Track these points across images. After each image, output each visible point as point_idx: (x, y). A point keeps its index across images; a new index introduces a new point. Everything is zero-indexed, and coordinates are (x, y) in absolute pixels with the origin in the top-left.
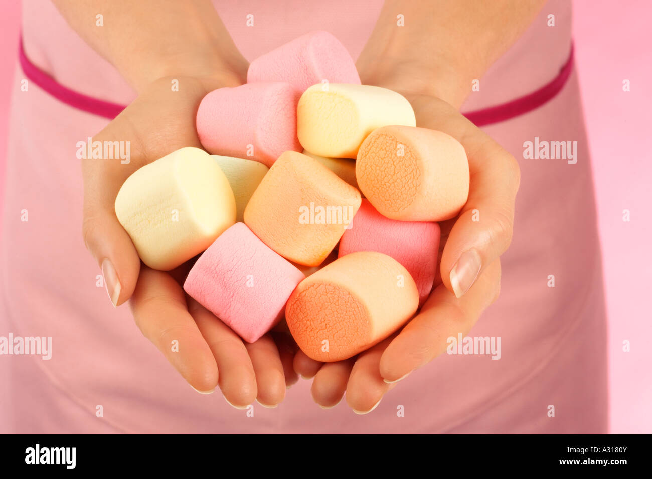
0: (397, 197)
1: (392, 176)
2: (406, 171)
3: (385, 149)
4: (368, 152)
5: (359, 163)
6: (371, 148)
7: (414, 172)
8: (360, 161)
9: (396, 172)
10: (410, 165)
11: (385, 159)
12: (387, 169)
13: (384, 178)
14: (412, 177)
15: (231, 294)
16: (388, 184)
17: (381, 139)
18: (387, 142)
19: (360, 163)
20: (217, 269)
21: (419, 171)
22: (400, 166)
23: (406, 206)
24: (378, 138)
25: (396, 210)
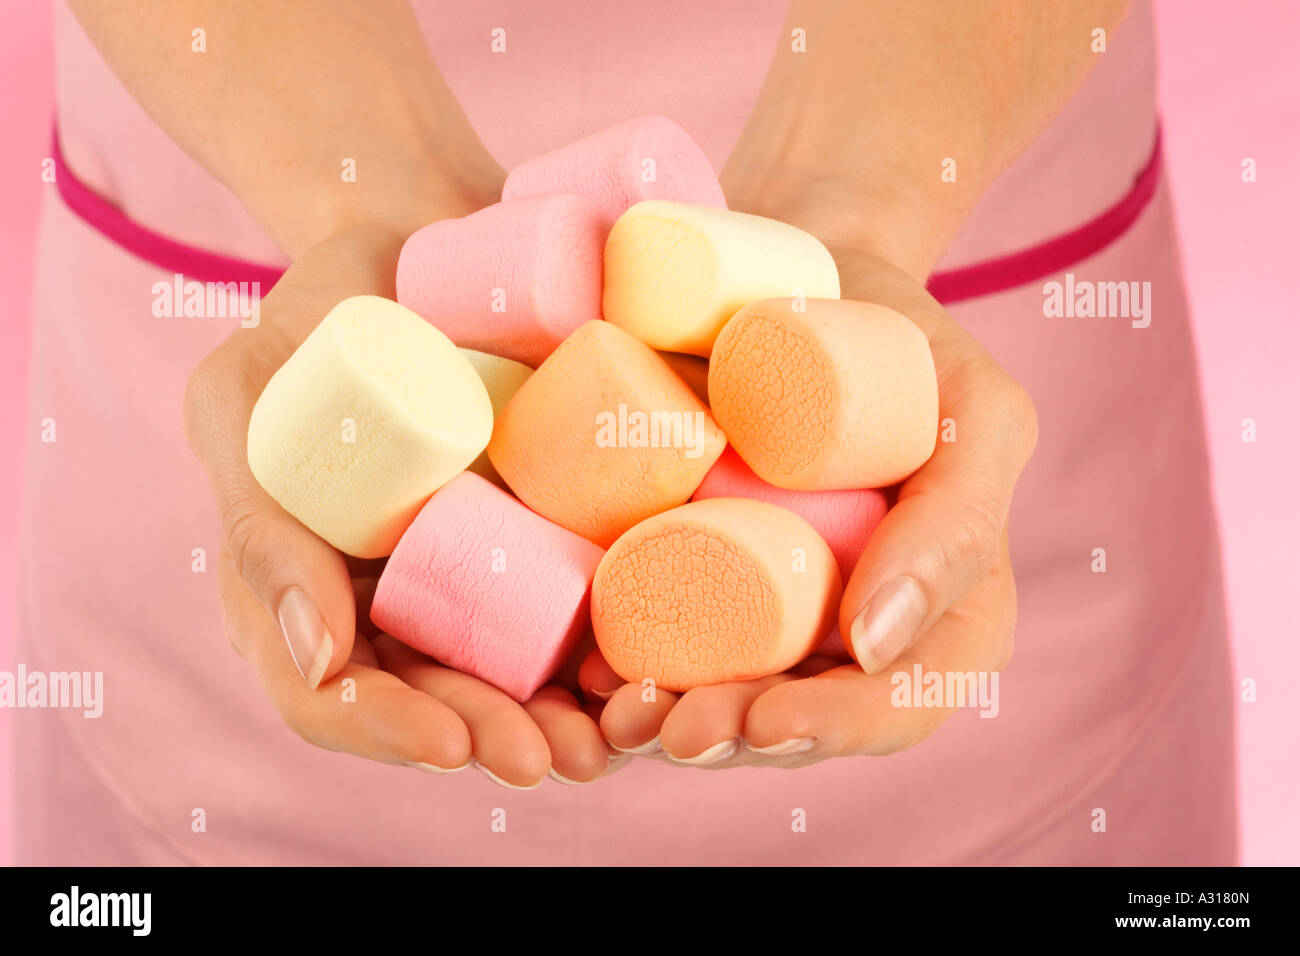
0: (790, 443)
1: (778, 402)
2: (803, 391)
3: (764, 346)
4: (731, 351)
5: (714, 375)
6: (736, 343)
7: (820, 393)
8: (716, 370)
9: (786, 393)
10: (812, 379)
11: (763, 367)
12: (768, 387)
13: (764, 404)
14: (817, 403)
15: (469, 613)
16: (770, 418)
17: (755, 326)
18: (766, 333)
19: (717, 374)
20: (433, 567)
21: (830, 391)
22: (792, 382)
23: (807, 462)
24: (750, 323)
25: (788, 471)
